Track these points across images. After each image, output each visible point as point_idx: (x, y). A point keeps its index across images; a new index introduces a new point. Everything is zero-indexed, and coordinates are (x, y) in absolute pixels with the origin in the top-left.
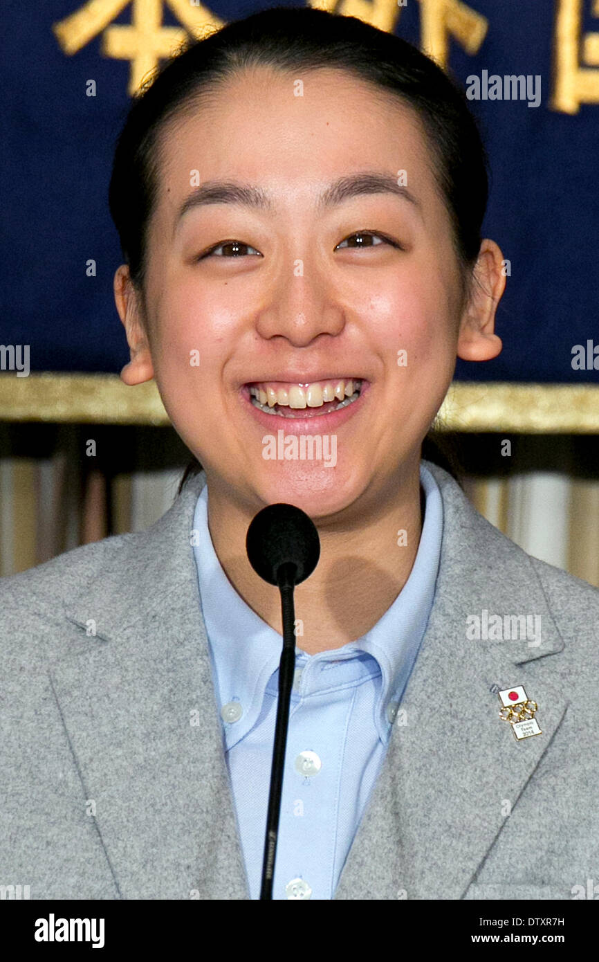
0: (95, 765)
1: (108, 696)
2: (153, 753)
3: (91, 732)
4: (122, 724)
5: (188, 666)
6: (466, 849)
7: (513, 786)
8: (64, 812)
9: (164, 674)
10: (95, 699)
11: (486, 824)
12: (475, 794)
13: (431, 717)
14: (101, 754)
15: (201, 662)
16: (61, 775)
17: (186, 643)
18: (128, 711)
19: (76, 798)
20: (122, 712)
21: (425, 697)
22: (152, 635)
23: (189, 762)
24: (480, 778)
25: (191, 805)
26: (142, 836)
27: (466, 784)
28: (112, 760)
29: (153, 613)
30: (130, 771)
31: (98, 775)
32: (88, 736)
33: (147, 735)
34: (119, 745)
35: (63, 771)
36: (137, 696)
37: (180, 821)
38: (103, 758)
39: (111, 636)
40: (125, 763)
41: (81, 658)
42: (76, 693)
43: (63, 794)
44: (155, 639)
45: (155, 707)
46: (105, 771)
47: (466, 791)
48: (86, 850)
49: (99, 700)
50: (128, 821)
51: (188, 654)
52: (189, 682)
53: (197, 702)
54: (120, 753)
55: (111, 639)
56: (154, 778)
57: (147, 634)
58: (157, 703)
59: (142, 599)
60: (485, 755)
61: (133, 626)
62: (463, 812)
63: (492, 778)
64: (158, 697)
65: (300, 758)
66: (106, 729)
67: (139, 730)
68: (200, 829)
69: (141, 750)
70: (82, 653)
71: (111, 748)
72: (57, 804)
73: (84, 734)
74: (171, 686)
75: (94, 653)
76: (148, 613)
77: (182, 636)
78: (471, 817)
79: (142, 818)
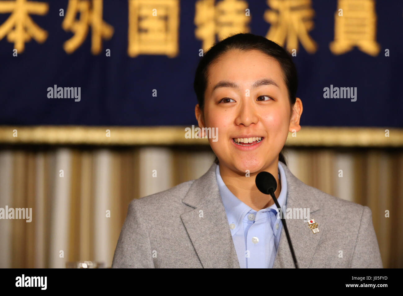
0: (197, 242)
1: (198, 223)
2: (213, 238)
3: (195, 233)
4: (203, 231)
5: (220, 214)
6: (305, 264)
7: (314, 246)
8: (189, 254)
9: (214, 216)
10: (195, 224)
11: (309, 257)
12: (305, 248)
13: (292, 227)
14: (198, 239)
15: (224, 213)
16: (187, 245)
17: (219, 208)
18: (204, 227)
19: (192, 251)
20: (203, 227)
21: (290, 222)
22: (209, 206)
23: (223, 240)
24: (305, 244)
25: (225, 252)
26: (212, 261)
27: (302, 246)
28: (201, 240)
29: (209, 200)
30: (207, 243)
31: (198, 244)
32: (194, 234)
33: (211, 233)
34: (203, 236)
35: (187, 244)
36: (207, 223)
37: (222, 256)
38: (199, 240)
39: (197, 207)
40: (205, 241)
41: (190, 213)
42: (189, 223)
43: (188, 250)
44: (210, 207)
45: (212, 226)
46: (200, 243)
47: (302, 248)
48: (196, 265)
49: (196, 224)
50: (208, 257)
51: (220, 211)
52: (221, 218)
53: (224, 224)
54: (203, 238)
55: (197, 208)
56: (214, 245)
57: (207, 206)
58: (212, 225)
59: (204, 197)
60: (306, 238)
61: (203, 204)
62: (302, 253)
63: (309, 244)
64: (213, 223)
65: (253, 238)
66: (199, 232)
67: (208, 232)
68: (228, 259)
69: (209, 238)
70: (190, 211)
71: (201, 237)
72: (187, 252)
73: (193, 234)
74: (216, 220)
75: (193, 212)
76: (207, 200)
77: (218, 206)
78: (305, 255)
79: (212, 256)
